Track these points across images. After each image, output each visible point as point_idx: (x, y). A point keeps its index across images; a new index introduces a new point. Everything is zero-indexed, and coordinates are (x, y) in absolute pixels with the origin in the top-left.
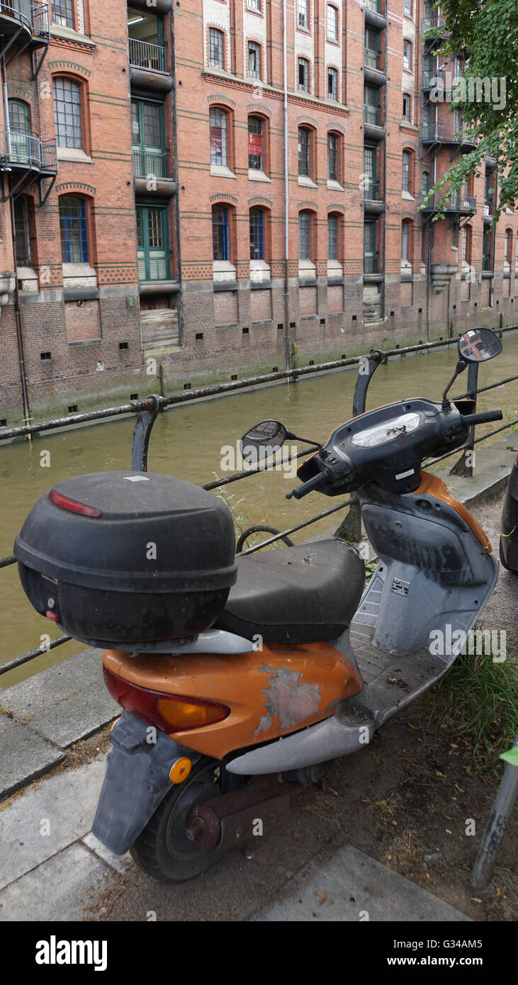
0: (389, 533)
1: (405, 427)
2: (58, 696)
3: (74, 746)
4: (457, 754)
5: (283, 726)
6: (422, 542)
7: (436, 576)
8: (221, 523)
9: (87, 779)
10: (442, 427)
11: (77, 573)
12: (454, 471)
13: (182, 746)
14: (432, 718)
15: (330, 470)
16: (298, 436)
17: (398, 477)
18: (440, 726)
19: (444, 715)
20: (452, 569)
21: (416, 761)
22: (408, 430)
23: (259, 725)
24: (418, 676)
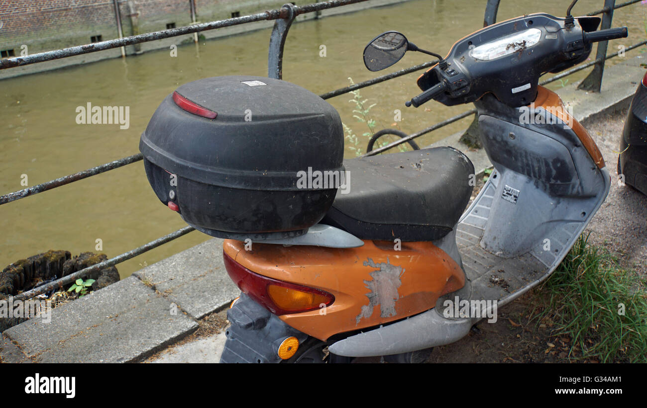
0: (502, 143)
1: (525, 42)
2: (197, 273)
3: (207, 318)
4: (553, 353)
5: (384, 315)
6: (533, 153)
7: (546, 186)
8: (330, 129)
9: (216, 347)
10: (563, 43)
11: (192, 168)
12: (582, 86)
13: (290, 327)
14: (532, 317)
15: (447, 81)
16: (419, 48)
17: (514, 91)
18: (538, 325)
19: (544, 315)
20: (561, 182)
21: (513, 355)
22: (528, 45)
23: (360, 313)
24: (520, 278)
